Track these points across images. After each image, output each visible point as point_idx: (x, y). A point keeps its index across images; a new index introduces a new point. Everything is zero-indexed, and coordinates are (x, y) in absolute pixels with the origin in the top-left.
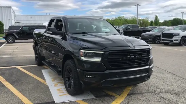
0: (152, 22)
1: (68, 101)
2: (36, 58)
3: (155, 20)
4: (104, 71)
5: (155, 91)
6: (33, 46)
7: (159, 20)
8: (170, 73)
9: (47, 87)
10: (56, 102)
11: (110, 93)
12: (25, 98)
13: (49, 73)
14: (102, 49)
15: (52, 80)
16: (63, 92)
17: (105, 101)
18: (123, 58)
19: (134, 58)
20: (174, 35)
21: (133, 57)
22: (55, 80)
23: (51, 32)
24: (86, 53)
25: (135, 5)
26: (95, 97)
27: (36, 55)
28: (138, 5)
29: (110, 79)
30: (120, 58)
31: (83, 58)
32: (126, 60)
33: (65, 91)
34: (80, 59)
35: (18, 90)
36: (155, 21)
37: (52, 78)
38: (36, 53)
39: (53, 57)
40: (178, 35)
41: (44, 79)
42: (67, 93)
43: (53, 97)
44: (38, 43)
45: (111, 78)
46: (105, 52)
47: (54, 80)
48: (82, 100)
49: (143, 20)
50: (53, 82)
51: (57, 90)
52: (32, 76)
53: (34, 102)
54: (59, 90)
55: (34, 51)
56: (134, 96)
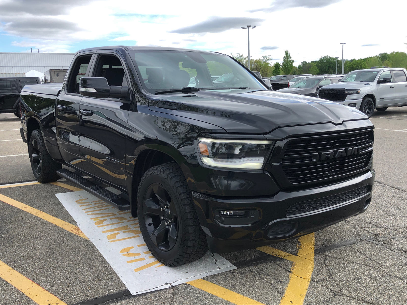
0: (277, 66)
1: (168, 286)
2: (35, 162)
3: (284, 60)
4: (272, 196)
5: (376, 235)
6: (22, 130)
7: (293, 62)
8: (380, 183)
9: (89, 245)
10: (133, 292)
11: (269, 250)
12: (34, 285)
13: (80, 201)
14: (266, 134)
15: (96, 224)
16: (143, 259)
17: (269, 277)
18: (320, 154)
19: (345, 155)
20: (346, 92)
21: (342, 152)
22: (106, 223)
23: (93, 90)
24: (217, 145)
25: (243, 28)
26: (234, 264)
27: (34, 155)
28: (249, 27)
29: (289, 217)
30: (311, 157)
31: (209, 162)
32: (327, 160)
33: (145, 253)
34: (200, 163)
35: (7, 263)
36: (283, 63)
37: (94, 216)
38: (32, 150)
39: (84, 155)
40: (357, 92)
41: (72, 221)
42: (153, 260)
43: (119, 275)
44: (39, 121)
45: (290, 214)
46: (275, 141)
47: (102, 222)
48: (204, 279)
49: (257, 61)
50: (101, 229)
51: (122, 251)
52: (33, 213)
53: (68, 299)
54: (127, 252)
55: (26, 144)
56: (333, 253)
